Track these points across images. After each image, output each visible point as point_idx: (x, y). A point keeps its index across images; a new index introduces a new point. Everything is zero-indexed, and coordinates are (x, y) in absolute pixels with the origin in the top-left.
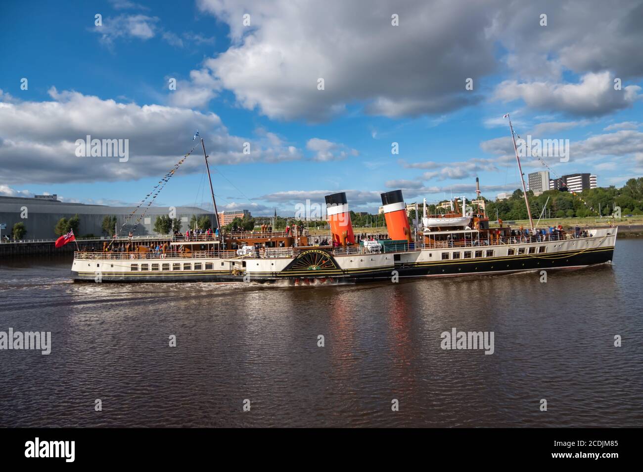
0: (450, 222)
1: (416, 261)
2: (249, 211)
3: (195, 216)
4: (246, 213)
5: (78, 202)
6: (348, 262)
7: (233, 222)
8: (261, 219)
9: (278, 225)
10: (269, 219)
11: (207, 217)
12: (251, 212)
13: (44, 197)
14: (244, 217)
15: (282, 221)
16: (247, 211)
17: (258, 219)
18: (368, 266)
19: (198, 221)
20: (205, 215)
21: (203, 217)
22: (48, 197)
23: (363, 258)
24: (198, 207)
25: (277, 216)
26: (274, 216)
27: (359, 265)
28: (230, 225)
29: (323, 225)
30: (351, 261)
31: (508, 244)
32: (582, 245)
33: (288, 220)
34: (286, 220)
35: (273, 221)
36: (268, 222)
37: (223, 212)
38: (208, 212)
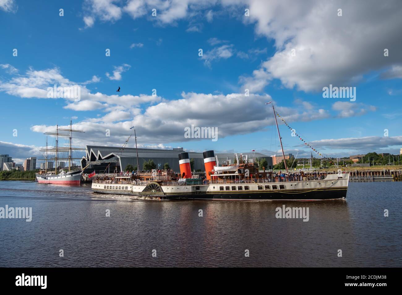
0: (224, 169)
1: (207, 191)
2: (293, 155)
3: (257, 159)
4: (290, 156)
5: (193, 151)
6: (166, 189)
7: (282, 162)
8: (301, 160)
9: (314, 164)
10: (307, 160)
11: (264, 159)
12: (294, 155)
13: (177, 149)
14: (290, 158)
15: (318, 161)
16: (291, 154)
17: (299, 160)
18: (176, 192)
19: (259, 161)
20: (263, 158)
21: (262, 159)
22: (179, 149)
23: (173, 187)
24: (259, 153)
25: (313, 157)
26: (311, 158)
27: (171, 191)
28: (280, 164)
29: (350, 164)
30: (168, 189)
31: (257, 182)
32: (316, 185)
33: (322, 160)
34: (320, 160)
35: (310, 161)
36: (306, 162)
37: (275, 156)
38: (265, 155)
